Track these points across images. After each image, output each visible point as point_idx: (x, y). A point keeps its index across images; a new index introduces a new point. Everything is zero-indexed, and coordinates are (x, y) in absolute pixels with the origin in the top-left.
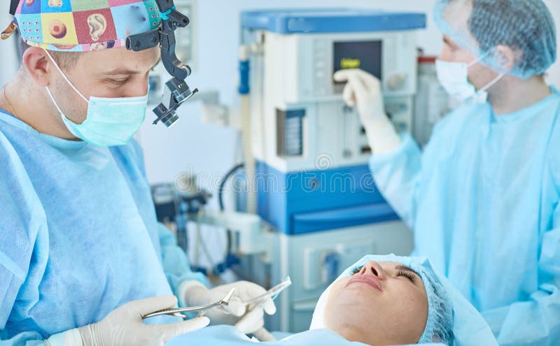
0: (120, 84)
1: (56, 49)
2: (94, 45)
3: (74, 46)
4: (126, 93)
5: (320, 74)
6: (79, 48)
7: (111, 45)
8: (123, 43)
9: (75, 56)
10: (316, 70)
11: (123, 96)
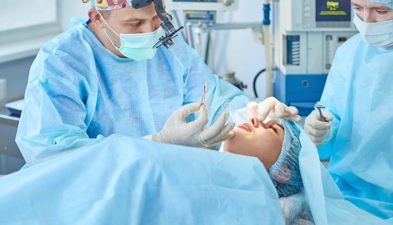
0: (136, 26)
1: (101, 9)
2: (116, 7)
3: (107, 7)
4: (142, 31)
5: (307, 15)
6: (109, 8)
7: (124, 6)
8: (130, 4)
9: (109, 13)
10: (304, 12)
11: (141, 33)
